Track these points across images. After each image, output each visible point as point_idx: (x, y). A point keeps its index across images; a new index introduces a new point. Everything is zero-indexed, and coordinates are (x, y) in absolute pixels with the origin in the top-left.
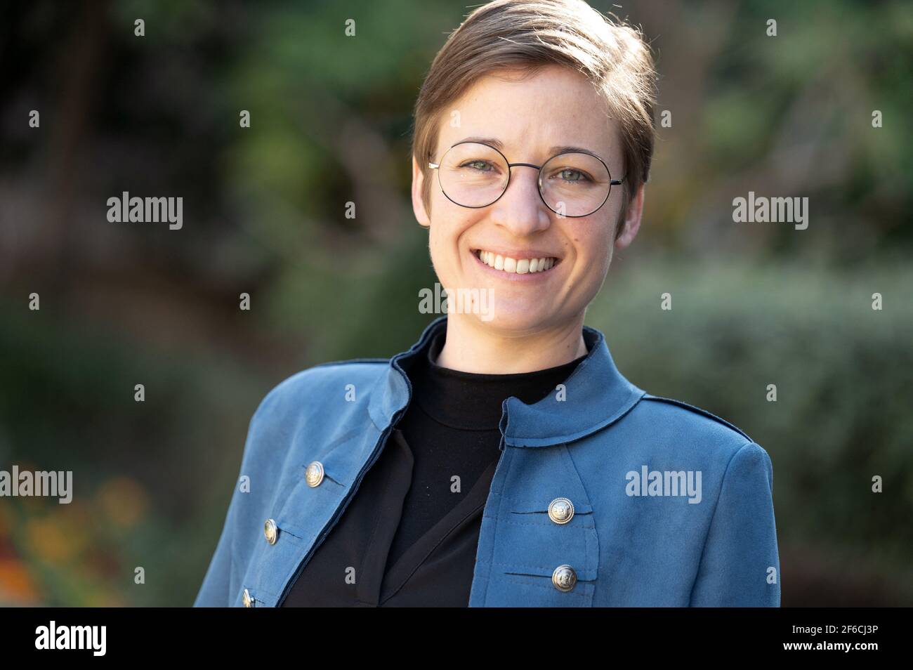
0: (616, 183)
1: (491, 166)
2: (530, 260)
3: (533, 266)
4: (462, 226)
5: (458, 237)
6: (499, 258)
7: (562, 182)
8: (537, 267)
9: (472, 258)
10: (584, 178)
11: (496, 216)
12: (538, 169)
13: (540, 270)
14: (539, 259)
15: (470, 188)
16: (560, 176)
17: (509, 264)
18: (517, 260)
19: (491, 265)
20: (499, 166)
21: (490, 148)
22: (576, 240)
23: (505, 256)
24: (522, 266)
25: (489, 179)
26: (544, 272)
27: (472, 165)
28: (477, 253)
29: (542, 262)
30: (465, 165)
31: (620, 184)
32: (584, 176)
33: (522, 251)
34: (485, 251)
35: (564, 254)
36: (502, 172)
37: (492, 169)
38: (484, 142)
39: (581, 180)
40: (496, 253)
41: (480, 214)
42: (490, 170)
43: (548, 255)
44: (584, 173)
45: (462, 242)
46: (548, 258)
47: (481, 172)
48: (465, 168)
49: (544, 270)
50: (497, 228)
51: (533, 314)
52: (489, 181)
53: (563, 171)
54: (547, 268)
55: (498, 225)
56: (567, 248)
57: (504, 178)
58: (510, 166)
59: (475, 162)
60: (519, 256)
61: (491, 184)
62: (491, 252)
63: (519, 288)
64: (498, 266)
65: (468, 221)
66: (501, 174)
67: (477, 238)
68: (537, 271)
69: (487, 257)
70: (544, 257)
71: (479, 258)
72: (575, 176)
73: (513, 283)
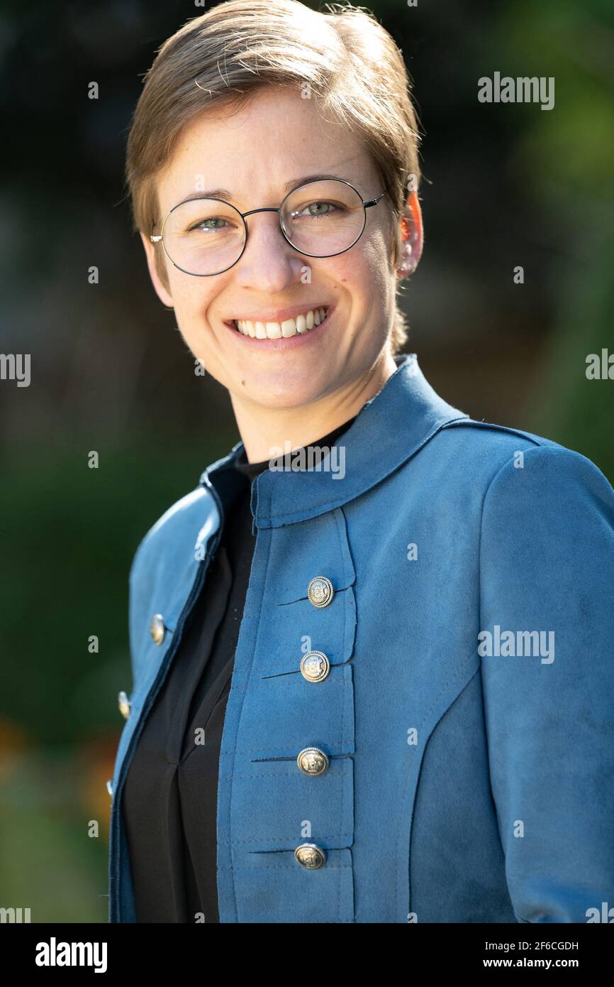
0: (371, 204)
1: (224, 221)
2: (295, 319)
3: (300, 324)
4: (207, 299)
5: (206, 312)
6: (259, 325)
7: (310, 219)
8: (306, 324)
9: (228, 332)
10: (334, 208)
11: (242, 280)
12: (277, 213)
13: (310, 327)
14: (305, 315)
15: (204, 253)
16: (307, 212)
17: (273, 330)
18: (280, 324)
19: (252, 336)
20: (233, 219)
21: (217, 202)
22: (344, 280)
23: (265, 321)
24: (287, 328)
25: (225, 236)
26: (317, 329)
27: (203, 225)
28: (233, 325)
29: (310, 316)
30: (195, 227)
31: (375, 204)
32: (332, 205)
33: (283, 311)
34: (242, 321)
35: (335, 301)
36: (238, 225)
37: (227, 224)
38: (208, 196)
39: (332, 211)
40: (254, 320)
41: (225, 281)
42: (224, 226)
43: (316, 306)
44: (332, 202)
45: (212, 317)
46: (316, 310)
47: (213, 231)
48: (196, 230)
49: (316, 326)
50: (246, 291)
51: (315, 381)
52: (224, 240)
53: (309, 206)
54: (318, 323)
55: (246, 287)
56: (338, 292)
57: (241, 231)
58: (243, 216)
59: (205, 221)
60: (281, 317)
61: (227, 242)
62: (248, 320)
63: (292, 355)
64: (260, 335)
65: (212, 291)
66: (237, 227)
67: (227, 308)
68: (308, 330)
69: (245, 327)
70: (310, 310)
71: (238, 330)
72: (324, 208)
73: (283, 352)
